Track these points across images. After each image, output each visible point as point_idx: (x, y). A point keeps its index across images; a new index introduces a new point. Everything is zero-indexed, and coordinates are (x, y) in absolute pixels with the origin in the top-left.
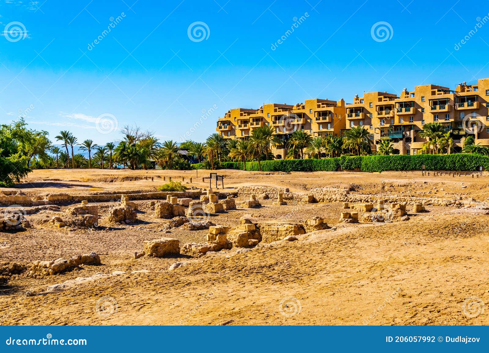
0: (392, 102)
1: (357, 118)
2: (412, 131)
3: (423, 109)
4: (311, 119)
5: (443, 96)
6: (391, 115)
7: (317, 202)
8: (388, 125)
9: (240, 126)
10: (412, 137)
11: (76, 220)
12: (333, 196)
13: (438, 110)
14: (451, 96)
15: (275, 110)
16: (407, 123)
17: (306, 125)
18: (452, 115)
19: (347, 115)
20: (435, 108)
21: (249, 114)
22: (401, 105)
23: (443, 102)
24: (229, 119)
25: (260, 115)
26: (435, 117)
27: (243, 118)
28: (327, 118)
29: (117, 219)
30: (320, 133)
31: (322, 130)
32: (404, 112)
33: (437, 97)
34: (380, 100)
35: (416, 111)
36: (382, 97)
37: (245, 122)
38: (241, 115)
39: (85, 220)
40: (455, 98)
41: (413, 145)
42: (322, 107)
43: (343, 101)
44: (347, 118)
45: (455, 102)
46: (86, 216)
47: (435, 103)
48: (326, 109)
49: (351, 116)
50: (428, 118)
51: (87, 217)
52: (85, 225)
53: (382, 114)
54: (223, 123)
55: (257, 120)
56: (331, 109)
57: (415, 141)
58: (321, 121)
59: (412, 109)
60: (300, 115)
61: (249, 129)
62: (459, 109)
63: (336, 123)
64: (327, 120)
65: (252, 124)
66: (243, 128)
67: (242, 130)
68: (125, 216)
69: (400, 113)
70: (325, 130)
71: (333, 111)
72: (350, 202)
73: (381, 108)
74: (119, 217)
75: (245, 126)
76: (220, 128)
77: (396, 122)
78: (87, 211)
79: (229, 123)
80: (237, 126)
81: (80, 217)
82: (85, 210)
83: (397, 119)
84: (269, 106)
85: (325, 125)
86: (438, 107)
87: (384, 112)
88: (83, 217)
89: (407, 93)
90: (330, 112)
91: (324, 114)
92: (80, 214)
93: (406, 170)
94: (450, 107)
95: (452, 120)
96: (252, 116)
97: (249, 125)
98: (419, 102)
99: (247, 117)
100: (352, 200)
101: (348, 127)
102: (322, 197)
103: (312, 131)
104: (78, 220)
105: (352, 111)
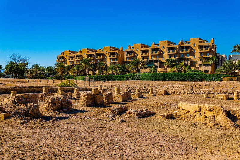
0: (148, 49)
1: (130, 56)
2: (158, 63)
3: (163, 52)
4: (106, 57)
5: (173, 46)
6: (148, 55)
7: (170, 95)
8: (146, 60)
9: (69, 59)
10: (158, 65)
11: (18, 110)
12: (182, 90)
13: (171, 53)
14: (177, 46)
15: (88, 52)
16: (156, 59)
17: (104, 59)
18: (178, 55)
19: (125, 55)
20: (170, 52)
21: (74, 53)
22: (153, 50)
23: (173, 49)
24: (63, 56)
25: (79, 54)
26: (169, 56)
27: (71, 55)
28: (115, 56)
29: (55, 108)
30: (111, 63)
31: (112, 62)
32: (154, 54)
33: (170, 46)
34: (142, 47)
35: (160, 53)
36: (143, 46)
37: (72, 57)
38: (70, 54)
39: (29, 109)
40: (179, 47)
41: (159, 70)
42: (113, 50)
43: (122, 48)
44: (125, 56)
45: (179, 49)
46: (29, 104)
47: (169, 49)
48: (114, 51)
49: (127, 55)
50: (166, 56)
51: (30, 106)
52: (29, 115)
53: (143, 54)
54: (60, 58)
55: (78, 56)
56: (117, 51)
57: (159, 68)
58: (112, 57)
59: (158, 52)
60: (101, 55)
61: (74, 61)
62: (181, 52)
63: (119, 59)
64: (115, 57)
65: (76, 58)
66: (71, 60)
67: (70, 61)
68: (62, 104)
69: (152, 54)
70: (114, 62)
71: (118, 53)
72: (196, 94)
73: (142, 51)
74: (57, 106)
75: (72, 59)
76: (59, 60)
77: (150, 59)
78: (28, 100)
79: (63, 58)
80: (68, 60)
81: (23, 106)
82: (26, 99)
83: (150, 57)
84: (85, 50)
85: (114, 59)
86: (171, 51)
87: (144, 53)
88: (26, 106)
89: (155, 44)
90: (116, 53)
91: (114, 54)
92: (22, 103)
93: (165, 81)
94: (177, 51)
95: (177, 58)
96: (75, 54)
97: (74, 59)
98: (161, 49)
99: (73, 55)
100: (197, 93)
101: (125, 60)
102: (173, 91)
103: (107, 63)
104: (21, 110)
105: (128, 52)
